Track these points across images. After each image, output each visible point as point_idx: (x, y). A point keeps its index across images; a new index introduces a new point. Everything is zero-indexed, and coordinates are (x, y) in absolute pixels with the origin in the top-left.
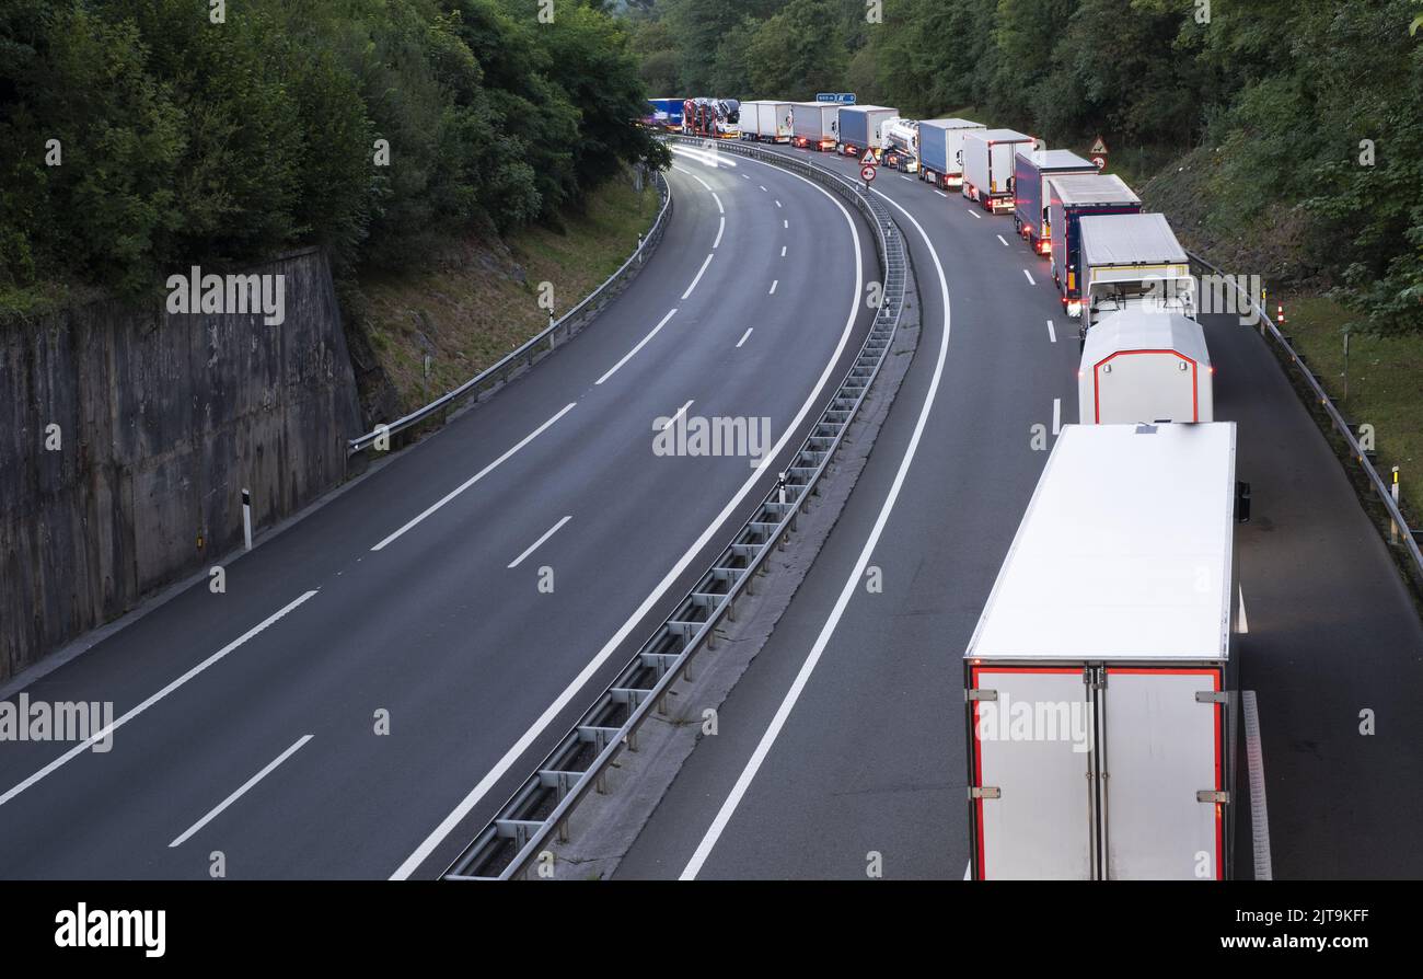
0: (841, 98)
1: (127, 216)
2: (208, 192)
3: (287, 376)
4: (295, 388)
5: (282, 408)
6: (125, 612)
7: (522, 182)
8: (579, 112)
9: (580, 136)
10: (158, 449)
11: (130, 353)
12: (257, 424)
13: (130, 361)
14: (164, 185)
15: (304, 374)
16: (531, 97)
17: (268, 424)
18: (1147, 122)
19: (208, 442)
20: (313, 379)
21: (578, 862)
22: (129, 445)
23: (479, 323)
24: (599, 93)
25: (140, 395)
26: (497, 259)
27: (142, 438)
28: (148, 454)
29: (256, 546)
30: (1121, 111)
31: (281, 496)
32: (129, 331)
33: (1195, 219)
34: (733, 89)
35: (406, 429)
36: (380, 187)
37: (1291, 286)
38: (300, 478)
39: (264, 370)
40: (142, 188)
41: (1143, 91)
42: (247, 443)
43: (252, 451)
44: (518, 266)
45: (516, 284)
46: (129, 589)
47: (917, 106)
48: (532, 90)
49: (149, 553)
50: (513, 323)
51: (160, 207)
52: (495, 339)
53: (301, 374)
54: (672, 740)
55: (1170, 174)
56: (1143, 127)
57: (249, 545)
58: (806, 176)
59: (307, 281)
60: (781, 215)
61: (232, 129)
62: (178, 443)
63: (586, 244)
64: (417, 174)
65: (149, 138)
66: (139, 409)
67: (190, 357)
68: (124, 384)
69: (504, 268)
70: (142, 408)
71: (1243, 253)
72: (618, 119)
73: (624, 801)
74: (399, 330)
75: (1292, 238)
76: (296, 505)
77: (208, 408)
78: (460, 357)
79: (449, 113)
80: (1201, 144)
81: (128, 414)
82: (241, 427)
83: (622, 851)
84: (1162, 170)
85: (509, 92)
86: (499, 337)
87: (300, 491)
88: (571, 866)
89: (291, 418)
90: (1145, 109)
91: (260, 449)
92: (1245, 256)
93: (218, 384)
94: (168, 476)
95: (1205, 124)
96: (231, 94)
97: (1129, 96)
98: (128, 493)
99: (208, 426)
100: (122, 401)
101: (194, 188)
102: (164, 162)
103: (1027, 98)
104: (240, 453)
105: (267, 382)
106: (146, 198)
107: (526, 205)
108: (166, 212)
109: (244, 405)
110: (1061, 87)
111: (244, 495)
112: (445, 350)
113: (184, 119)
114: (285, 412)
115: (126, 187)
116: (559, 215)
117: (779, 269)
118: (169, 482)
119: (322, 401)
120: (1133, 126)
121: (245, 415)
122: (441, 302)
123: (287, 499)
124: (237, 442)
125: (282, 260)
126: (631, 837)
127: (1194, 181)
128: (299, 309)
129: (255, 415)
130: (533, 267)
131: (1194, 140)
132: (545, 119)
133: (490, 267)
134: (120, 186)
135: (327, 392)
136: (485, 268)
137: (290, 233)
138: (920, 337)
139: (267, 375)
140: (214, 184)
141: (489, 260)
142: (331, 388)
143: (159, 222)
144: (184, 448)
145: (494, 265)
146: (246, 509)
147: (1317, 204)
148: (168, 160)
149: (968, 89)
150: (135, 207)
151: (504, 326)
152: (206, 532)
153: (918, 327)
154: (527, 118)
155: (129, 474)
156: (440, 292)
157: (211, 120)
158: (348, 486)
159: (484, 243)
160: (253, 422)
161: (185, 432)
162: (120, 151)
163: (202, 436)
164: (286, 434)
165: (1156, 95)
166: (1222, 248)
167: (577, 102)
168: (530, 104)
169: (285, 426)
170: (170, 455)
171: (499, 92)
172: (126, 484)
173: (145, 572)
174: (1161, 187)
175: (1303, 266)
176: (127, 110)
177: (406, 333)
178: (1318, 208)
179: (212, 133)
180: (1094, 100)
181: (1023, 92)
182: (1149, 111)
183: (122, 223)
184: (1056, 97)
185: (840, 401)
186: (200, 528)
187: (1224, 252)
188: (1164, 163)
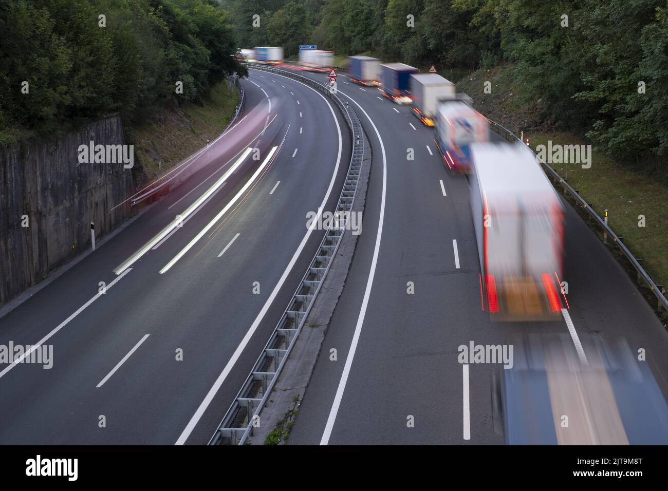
0: (310, 47)
1: (46, 98)
2: (81, 87)
3: (107, 171)
4: (110, 176)
5: (105, 186)
6: (43, 279)
7: (189, 83)
8: (209, 52)
9: (210, 62)
10: (56, 204)
11: (45, 161)
12: (96, 192)
13: (45, 164)
14: (62, 84)
15: (114, 170)
16: (189, 45)
17: (100, 192)
18: (455, 58)
19: (76, 201)
20: (117, 172)
21: (285, 390)
22: (45, 202)
23: (175, 146)
24: (217, 44)
25: (49, 180)
26: (179, 118)
27: (50, 199)
28: (52, 207)
29: (97, 248)
30: (444, 53)
31: (105, 225)
32: (44, 150)
33: (480, 101)
34: (261, 43)
35: (154, 195)
36: (141, 85)
37: (530, 130)
38: (112, 217)
39: (98, 168)
40: (53, 84)
41: (454, 45)
42: (92, 202)
43: (94, 205)
44: (188, 121)
45: (188, 129)
46: (45, 268)
47: (345, 51)
48: (190, 42)
49: (53, 252)
50: (189, 146)
51: (61, 94)
52: (183, 154)
53: (112, 170)
54: (312, 334)
55: (466, 81)
56: (453, 61)
57: (94, 247)
58: (300, 81)
59: (115, 128)
60: (295, 98)
61: (91, 58)
62: (64, 201)
63: (213, 111)
64: (151, 79)
65: (56, 62)
66: (48, 186)
67: (69, 162)
68: (43, 175)
69: (182, 121)
70: (50, 186)
71: (505, 116)
72: (225, 55)
73: (298, 362)
74: (144, 150)
75: (528, 110)
76: (111, 230)
77: (76, 186)
78: (170, 162)
79: (161, 52)
80: (479, 68)
81: (44, 189)
82: (89, 194)
83: (305, 385)
84: (462, 80)
85: (180, 43)
86: (184, 153)
87: (113, 222)
88: (282, 392)
89: (108, 190)
90: (454, 53)
91: (96, 204)
92: (506, 117)
93: (80, 175)
94: (61, 216)
95: (482, 59)
96: (89, 43)
97: (447, 47)
98: (44, 225)
99: (76, 194)
100: (42, 183)
101: (75, 85)
102: (62, 74)
103: (400, 48)
104: (89, 206)
105: (99, 174)
106: (55, 90)
107: (190, 93)
108: (64, 96)
109: (90, 185)
110: (416, 43)
111: (92, 225)
112: (163, 158)
113: (71, 54)
114: (106, 187)
115: (46, 85)
116: (200, 98)
117: (301, 122)
118: (61, 220)
119: (121, 182)
120: (449, 60)
121: (91, 189)
122: (157, 137)
123: (107, 227)
124: (88, 201)
125: (105, 118)
126: (307, 379)
127: (478, 84)
128: (112, 141)
129: (94, 188)
130: (193, 121)
131: (476, 66)
132: (195, 55)
133: (175, 121)
134: (43, 84)
135: (123, 178)
136: (174, 122)
137: (112, 106)
138: (372, 153)
139: (99, 170)
140: (83, 84)
141: (176, 118)
142: (124, 176)
143: (60, 101)
144: (67, 204)
145: (178, 120)
146: (93, 231)
147: (584, 95)
148: (64, 72)
149: (370, 44)
150: (51, 93)
151: (186, 148)
152: (76, 242)
153: (370, 148)
154: (188, 55)
155: (44, 216)
156: (156, 132)
157: (82, 54)
158: (132, 220)
159: (172, 110)
160: (94, 192)
161: (67, 197)
162: (43, 68)
163: (74, 198)
164: (107, 197)
165: (459, 47)
166: (495, 114)
167: (207, 47)
168: (189, 48)
169: (106, 193)
170: (61, 207)
171: (175, 43)
172: (44, 221)
173: (52, 260)
174: (462, 87)
175: (535, 122)
176: (44, 49)
177: (147, 151)
178: (584, 96)
179: (82, 60)
180: (431, 49)
181: (397, 45)
182: (456, 53)
183: (44, 101)
184: (413, 47)
185: (349, 181)
186: (74, 240)
187: (496, 115)
188: (461, 76)
